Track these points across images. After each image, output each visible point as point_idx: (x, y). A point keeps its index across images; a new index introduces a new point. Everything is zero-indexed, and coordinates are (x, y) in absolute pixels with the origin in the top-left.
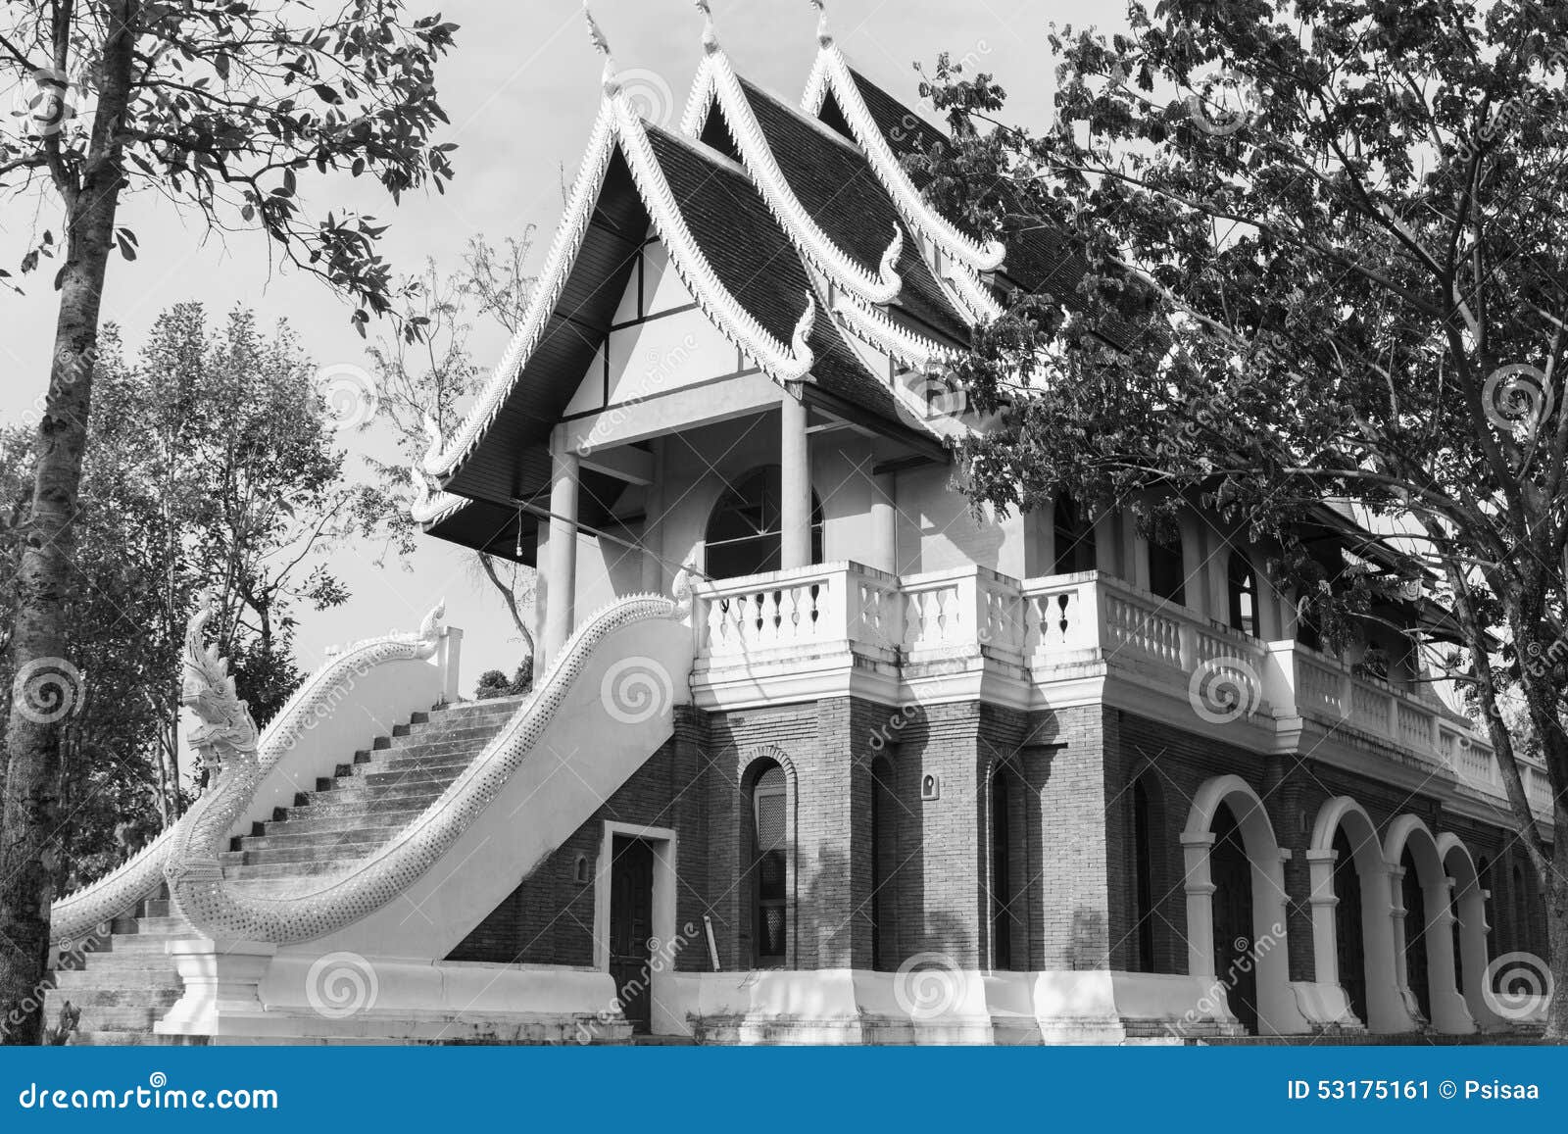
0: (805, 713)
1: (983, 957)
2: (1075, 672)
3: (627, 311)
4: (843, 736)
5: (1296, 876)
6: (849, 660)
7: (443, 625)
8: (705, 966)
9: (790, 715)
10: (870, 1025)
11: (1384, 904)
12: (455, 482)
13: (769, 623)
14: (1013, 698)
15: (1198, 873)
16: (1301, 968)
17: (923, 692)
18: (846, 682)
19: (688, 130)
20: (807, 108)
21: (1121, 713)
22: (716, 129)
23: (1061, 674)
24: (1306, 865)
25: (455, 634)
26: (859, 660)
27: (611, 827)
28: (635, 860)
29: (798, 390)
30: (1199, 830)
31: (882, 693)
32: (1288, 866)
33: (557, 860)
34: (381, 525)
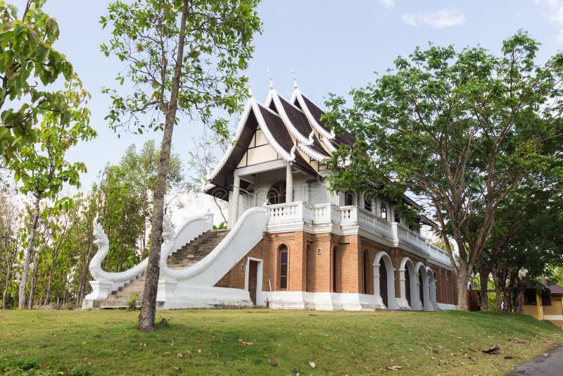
0: (292, 234)
1: (330, 289)
2: (352, 227)
3: (252, 145)
4: (301, 240)
5: (397, 274)
6: (303, 223)
7: (210, 213)
8: (268, 290)
9: (288, 235)
10: (306, 304)
11: (415, 281)
12: (212, 182)
13: (280, 215)
14: (338, 232)
15: (376, 273)
16: (398, 295)
17: (317, 231)
18: (302, 228)
19: (266, 106)
20: (292, 102)
21: (361, 237)
22: (272, 106)
23: (348, 228)
24: (399, 272)
25: (212, 215)
26: (305, 223)
27: (249, 258)
28: (254, 265)
29: (291, 164)
30: (377, 263)
31: (309, 230)
32: (395, 272)
33: (238, 265)
34: (191, 191)
